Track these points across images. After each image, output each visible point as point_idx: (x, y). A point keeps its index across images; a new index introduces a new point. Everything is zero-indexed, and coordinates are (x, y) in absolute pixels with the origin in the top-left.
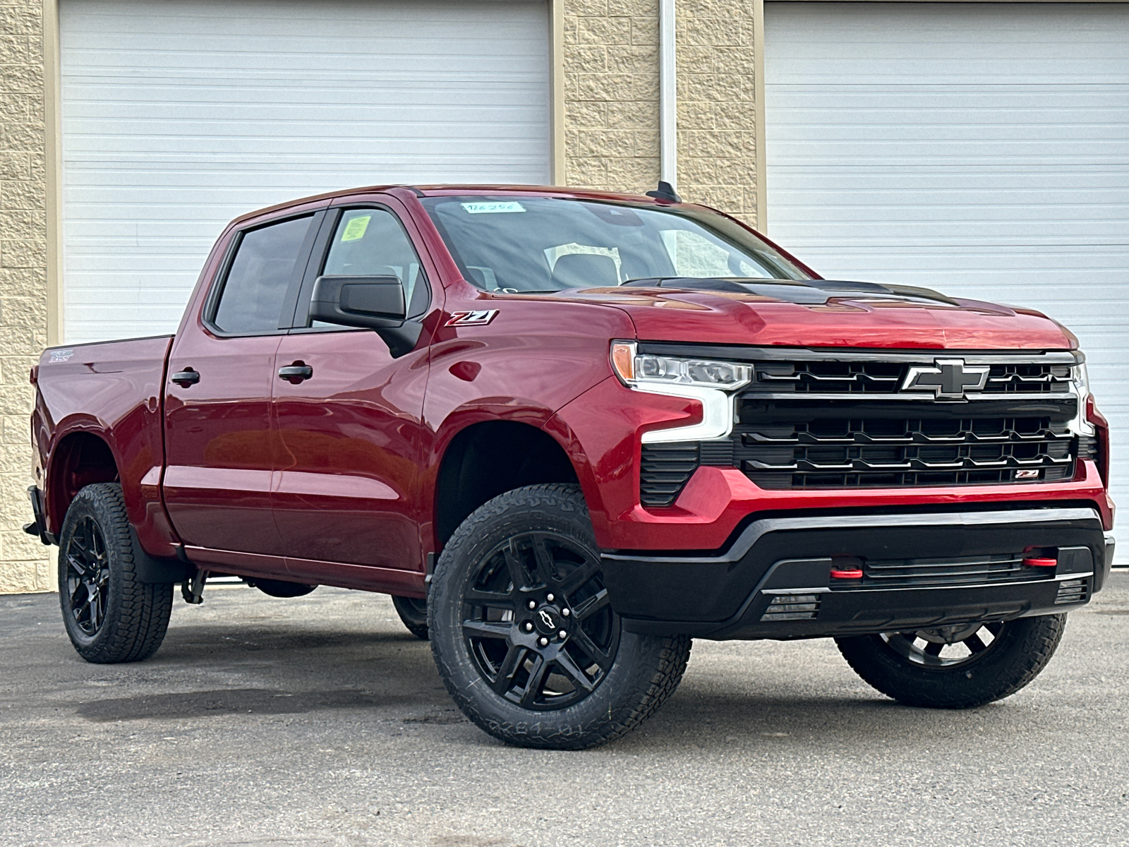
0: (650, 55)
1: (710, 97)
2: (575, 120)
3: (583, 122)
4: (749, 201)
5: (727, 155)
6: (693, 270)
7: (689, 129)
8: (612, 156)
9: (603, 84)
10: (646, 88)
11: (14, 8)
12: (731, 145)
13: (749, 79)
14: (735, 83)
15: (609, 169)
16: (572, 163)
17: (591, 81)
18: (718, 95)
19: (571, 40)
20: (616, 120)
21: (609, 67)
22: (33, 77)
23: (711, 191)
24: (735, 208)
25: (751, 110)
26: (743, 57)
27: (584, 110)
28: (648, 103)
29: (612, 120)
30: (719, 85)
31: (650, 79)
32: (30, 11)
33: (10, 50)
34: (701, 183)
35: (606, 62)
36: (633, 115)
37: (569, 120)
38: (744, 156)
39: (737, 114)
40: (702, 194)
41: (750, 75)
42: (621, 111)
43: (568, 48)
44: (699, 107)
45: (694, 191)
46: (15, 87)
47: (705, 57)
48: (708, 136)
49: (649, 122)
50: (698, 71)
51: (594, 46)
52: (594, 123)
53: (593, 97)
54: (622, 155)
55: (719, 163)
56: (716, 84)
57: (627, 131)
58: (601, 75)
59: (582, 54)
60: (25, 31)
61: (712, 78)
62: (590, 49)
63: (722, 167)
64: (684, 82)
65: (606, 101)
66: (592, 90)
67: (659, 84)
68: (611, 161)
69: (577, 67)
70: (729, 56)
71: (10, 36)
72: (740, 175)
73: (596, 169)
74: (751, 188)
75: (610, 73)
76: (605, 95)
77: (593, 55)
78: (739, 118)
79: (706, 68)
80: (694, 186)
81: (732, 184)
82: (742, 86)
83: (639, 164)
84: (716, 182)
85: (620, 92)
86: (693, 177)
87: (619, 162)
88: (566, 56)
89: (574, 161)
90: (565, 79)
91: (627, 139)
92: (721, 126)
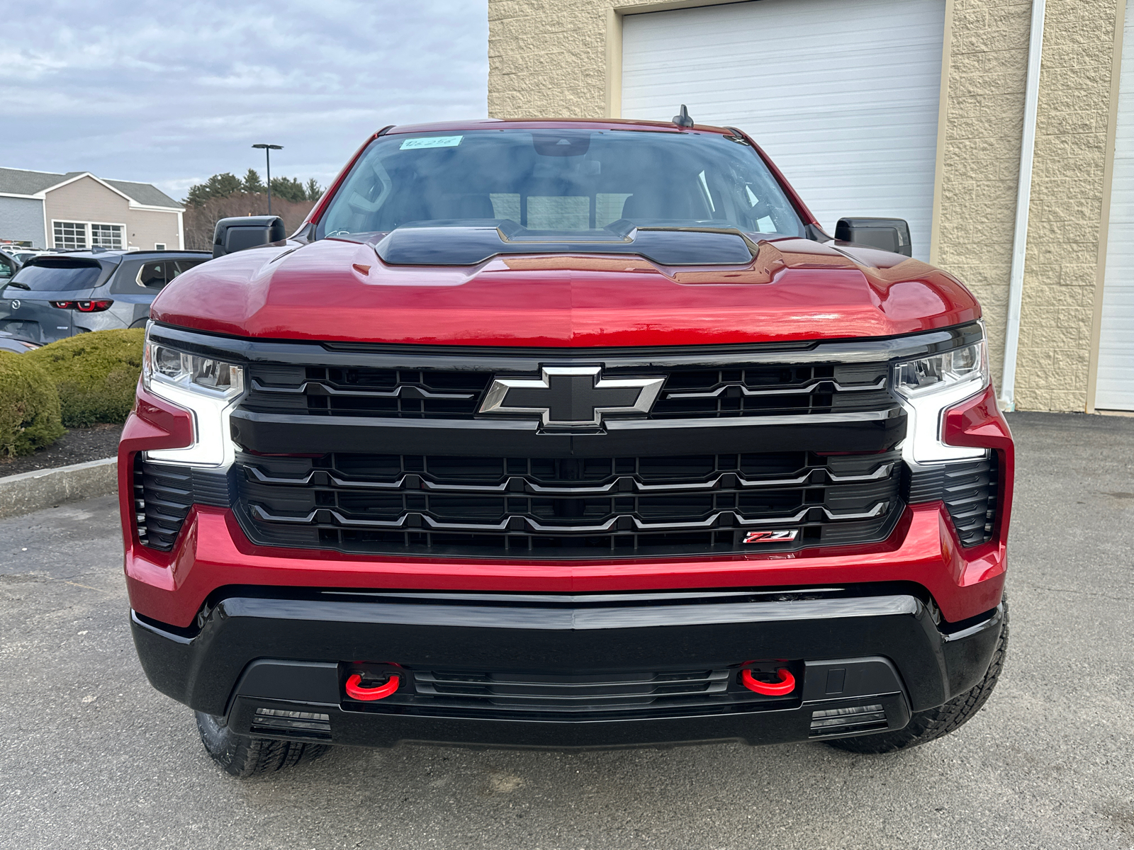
0: (1024, 12)
1: (1074, 41)
2: (958, 69)
3: (964, 70)
4: (1100, 122)
5: (1085, 87)
6: (1047, 179)
7: (1053, 68)
8: (986, 94)
9: (982, 39)
10: (1019, 39)
11: (590, 31)
12: (1088, 78)
13: (1110, 23)
14: (1098, 28)
15: (983, 105)
16: (953, 102)
17: (973, 38)
18: (1081, 39)
19: (959, 7)
20: (991, 66)
21: (989, 25)
22: (600, 74)
23: (1067, 117)
24: (1088, 129)
25: (1109, 48)
26: (1107, 5)
27: (967, 61)
28: (1019, 51)
29: (988, 66)
30: (1083, 30)
31: (1023, 31)
32: (599, 31)
33: (588, 58)
34: (1060, 111)
35: (986, 21)
36: (1006, 61)
37: (953, 70)
38: (1099, 86)
39: (1097, 53)
40: (1059, 119)
41: (1111, 19)
42: (996, 59)
43: (957, 14)
44: (1063, 50)
45: (1053, 117)
46: (590, 82)
47: (1072, 9)
48: (1069, 73)
49: (1019, 66)
50: (1066, 20)
51: (978, 9)
52: (973, 70)
53: (974, 50)
54: (994, 93)
55: (1076, 93)
56: (1080, 30)
57: (1000, 74)
58: (982, 32)
59: (968, 17)
60: (596, 45)
61: (1077, 25)
62: (974, 12)
63: (1079, 97)
64: (1052, 31)
65: (984, 52)
66: (973, 45)
67: (1029, 34)
68: (985, 98)
69: (962, 28)
70: (1093, 6)
71: (588, 49)
72: (1094, 102)
73: (972, 105)
74: (1103, 112)
75: (989, 30)
76: (984, 48)
77: (976, 17)
78: (1098, 55)
79: (1072, 18)
80: (1053, 113)
81: (1087, 110)
82: (1104, 29)
83: (1008, 99)
84: (1072, 109)
85: (997, 44)
86: (1052, 106)
87: (991, 98)
88: (955, 20)
89: (955, 101)
90: (952, 37)
91: (1000, 80)
92: (1081, 63)
